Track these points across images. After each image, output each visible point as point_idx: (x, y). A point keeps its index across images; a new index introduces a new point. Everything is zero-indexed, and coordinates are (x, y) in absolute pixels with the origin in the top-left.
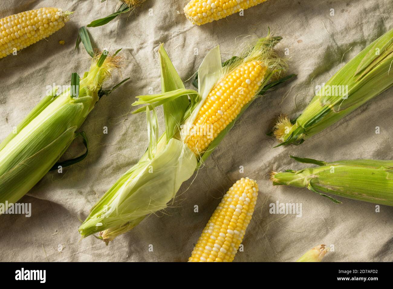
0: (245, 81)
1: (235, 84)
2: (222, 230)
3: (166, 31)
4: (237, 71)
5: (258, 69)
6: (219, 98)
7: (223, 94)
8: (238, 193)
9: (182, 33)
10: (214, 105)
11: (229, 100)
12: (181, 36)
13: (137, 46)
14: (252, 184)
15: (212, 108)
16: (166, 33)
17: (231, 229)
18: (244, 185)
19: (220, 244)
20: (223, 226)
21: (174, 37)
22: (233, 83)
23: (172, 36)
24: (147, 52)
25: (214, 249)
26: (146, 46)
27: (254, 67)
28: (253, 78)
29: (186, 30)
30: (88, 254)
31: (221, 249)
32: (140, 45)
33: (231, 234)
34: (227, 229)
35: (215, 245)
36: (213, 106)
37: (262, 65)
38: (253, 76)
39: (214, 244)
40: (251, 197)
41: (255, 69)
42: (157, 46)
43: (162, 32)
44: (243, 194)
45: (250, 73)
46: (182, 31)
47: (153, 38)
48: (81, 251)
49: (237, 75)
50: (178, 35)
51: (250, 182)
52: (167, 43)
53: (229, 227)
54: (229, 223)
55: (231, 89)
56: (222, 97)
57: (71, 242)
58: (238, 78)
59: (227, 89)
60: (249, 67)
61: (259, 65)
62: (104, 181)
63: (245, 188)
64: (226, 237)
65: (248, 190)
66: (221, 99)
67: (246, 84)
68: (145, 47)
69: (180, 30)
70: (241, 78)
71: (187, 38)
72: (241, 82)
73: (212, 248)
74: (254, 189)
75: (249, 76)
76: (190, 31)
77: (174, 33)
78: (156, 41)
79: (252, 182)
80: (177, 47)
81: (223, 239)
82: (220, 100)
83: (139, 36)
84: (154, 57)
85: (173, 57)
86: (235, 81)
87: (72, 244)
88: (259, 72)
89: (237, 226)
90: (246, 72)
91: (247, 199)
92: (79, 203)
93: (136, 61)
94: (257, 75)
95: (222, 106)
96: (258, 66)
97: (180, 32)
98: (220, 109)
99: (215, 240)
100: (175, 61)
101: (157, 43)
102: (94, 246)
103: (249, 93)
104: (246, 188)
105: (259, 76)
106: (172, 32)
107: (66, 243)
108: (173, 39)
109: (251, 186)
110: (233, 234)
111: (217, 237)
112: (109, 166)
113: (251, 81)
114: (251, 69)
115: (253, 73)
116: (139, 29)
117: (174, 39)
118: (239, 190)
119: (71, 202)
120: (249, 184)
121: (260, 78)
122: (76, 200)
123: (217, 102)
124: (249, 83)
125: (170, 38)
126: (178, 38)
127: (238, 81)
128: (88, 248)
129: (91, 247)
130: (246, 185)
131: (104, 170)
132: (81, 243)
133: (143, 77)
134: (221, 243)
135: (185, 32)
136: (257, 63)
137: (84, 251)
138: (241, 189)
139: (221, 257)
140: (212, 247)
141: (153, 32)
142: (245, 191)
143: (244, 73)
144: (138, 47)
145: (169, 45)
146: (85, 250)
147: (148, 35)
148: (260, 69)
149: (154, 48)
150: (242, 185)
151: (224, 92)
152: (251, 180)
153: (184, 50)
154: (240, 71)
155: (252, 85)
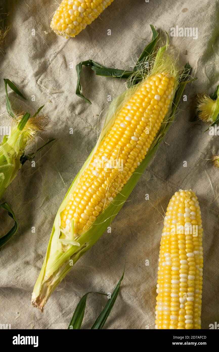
0: (154, 98)
1: (144, 104)
2: (180, 257)
3: (41, 58)
4: (143, 89)
5: (165, 81)
6: (130, 123)
7: (132, 118)
8: (180, 210)
9: (59, 53)
10: (126, 132)
11: (140, 123)
12: (59, 56)
14: (190, 195)
15: (125, 136)
16: (43, 60)
17: (190, 252)
18: (182, 199)
19: (185, 273)
20: (180, 252)
21: (52, 60)
22: (141, 104)
23: (50, 60)
24: (32, 88)
25: (181, 280)
27: (160, 80)
28: (163, 92)
29: (61, 48)
30: (61, 322)
31: (188, 277)
33: (191, 257)
34: (185, 253)
35: (181, 275)
36: (124, 134)
37: (168, 76)
38: (161, 90)
39: (179, 275)
40: (195, 209)
41: (162, 82)
42: (39, 78)
43: (38, 60)
44: (186, 210)
45: (157, 87)
46: (58, 50)
47: (32, 71)
48: (52, 322)
49: (144, 93)
50: (55, 57)
51: (186, 193)
52: (48, 70)
53: (186, 250)
54: (185, 246)
55: (141, 110)
56: (133, 122)
57: (38, 318)
58: (145, 96)
59: (135, 111)
60: (155, 82)
61: (165, 77)
62: (45, 240)
63: (184, 202)
64: (188, 262)
65: (188, 203)
66: (131, 123)
67: (156, 100)
68: (27, 84)
69: (55, 50)
70: (149, 96)
71: (66, 56)
72: (150, 99)
73: (179, 280)
74: (193, 199)
75: (156, 91)
76: (66, 47)
77: (50, 56)
78: (36, 72)
79: (188, 193)
80: (59, 69)
81: (186, 266)
82: (131, 125)
84: (42, 91)
85: (60, 82)
86: (143, 100)
87: (39, 319)
88: (166, 84)
89: (194, 246)
90: (153, 88)
91: (192, 213)
92: (31, 276)
94: (165, 88)
95: (135, 131)
96: (164, 79)
97: (56, 52)
98: (133, 135)
99: (178, 271)
100: (64, 85)
101: (37, 74)
102: (64, 312)
103: (161, 110)
104: (186, 202)
105: (168, 88)
106: (48, 56)
107: (33, 321)
109: (190, 197)
110: (193, 256)
111: (179, 266)
112: (45, 222)
113: (161, 96)
114: (157, 84)
115: (160, 87)
116: (12, 68)
118: (179, 207)
119: (22, 279)
120: (186, 197)
121: (170, 90)
122: (26, 274)
123: (128, 128)
124: (159, 98)
125: (48, 63)
126: (57, 60)
127: (146, 100)
128: (58, 316)
129: (61, 314)
130: (184, 199)
131: (41, 228)
132: (49, 314)
134: (186, 271)
135: (61, 50)
136: (162, 75)
137: (55, 321)
138: (180, 205)
139: (192, 285)
140: (179, 278)
141: (29, 65)
142: (186, 205)
143: (151, 89)
145: (51, 71)
146: (56, 319)
147: (25, 70)
148: (167, 80)
149: (37, 81)
150: (179, 200)
151: (133, 115)
152: (186, 191)
153: (68, 69)
154: (146, 88)
155: (163, 100)
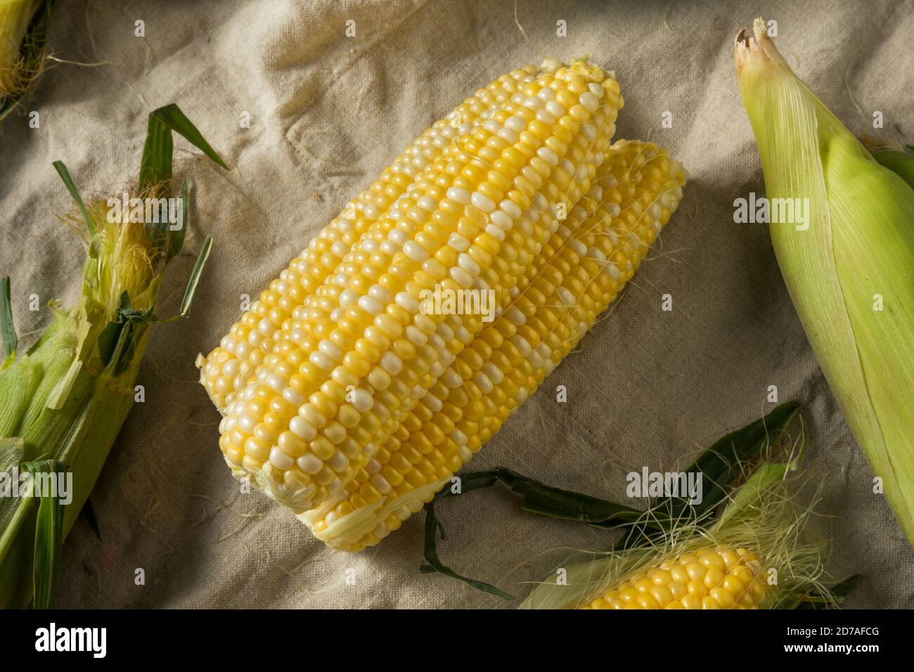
9: (364, 54)
12: (363, 63)
13: (229, 138)
16: (310, 72)
21: (340, 73)
24: (268, 149)
26: (260, 134)
29: (376, 41)
32: (238, 133)
42: (295, 122)
46: (362, 46)
47: (274, 101)
50: (352, 64)
68: (257, 139)
69: (353, 45)
71: (387, 66)
76: (391, 39)
78: (287, 106)
80: (358, 104)
83: (228, 107)
84: (296, 163)
85: (357, 141)
93: (239, 190)
100: (367, 153)
101: (290, 114)
108: (339, 83)
116: (221, 86)
117: (344, 82)
125: (327, 81)
126: (357, 74)
133: (275, 237)
135: (374, 46)
144: (234, 142)
145: (334, 105)
149: (286, 130)
